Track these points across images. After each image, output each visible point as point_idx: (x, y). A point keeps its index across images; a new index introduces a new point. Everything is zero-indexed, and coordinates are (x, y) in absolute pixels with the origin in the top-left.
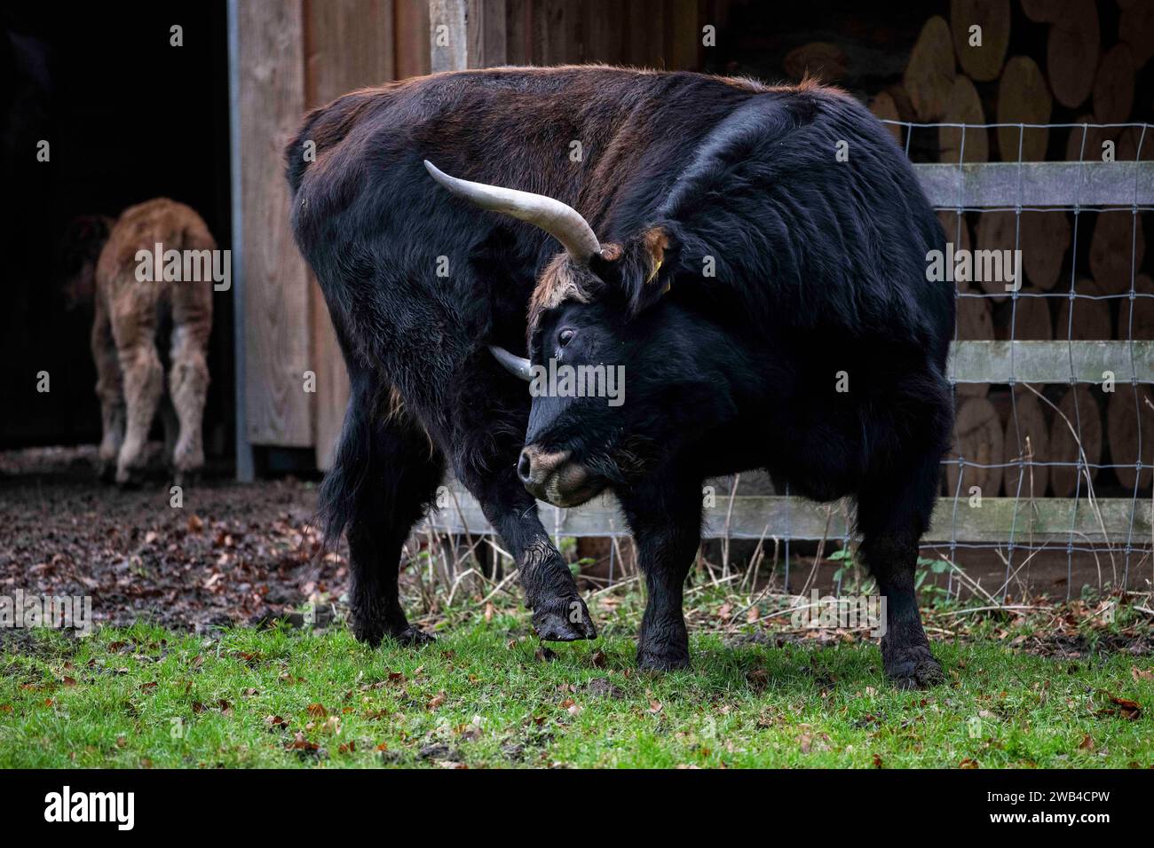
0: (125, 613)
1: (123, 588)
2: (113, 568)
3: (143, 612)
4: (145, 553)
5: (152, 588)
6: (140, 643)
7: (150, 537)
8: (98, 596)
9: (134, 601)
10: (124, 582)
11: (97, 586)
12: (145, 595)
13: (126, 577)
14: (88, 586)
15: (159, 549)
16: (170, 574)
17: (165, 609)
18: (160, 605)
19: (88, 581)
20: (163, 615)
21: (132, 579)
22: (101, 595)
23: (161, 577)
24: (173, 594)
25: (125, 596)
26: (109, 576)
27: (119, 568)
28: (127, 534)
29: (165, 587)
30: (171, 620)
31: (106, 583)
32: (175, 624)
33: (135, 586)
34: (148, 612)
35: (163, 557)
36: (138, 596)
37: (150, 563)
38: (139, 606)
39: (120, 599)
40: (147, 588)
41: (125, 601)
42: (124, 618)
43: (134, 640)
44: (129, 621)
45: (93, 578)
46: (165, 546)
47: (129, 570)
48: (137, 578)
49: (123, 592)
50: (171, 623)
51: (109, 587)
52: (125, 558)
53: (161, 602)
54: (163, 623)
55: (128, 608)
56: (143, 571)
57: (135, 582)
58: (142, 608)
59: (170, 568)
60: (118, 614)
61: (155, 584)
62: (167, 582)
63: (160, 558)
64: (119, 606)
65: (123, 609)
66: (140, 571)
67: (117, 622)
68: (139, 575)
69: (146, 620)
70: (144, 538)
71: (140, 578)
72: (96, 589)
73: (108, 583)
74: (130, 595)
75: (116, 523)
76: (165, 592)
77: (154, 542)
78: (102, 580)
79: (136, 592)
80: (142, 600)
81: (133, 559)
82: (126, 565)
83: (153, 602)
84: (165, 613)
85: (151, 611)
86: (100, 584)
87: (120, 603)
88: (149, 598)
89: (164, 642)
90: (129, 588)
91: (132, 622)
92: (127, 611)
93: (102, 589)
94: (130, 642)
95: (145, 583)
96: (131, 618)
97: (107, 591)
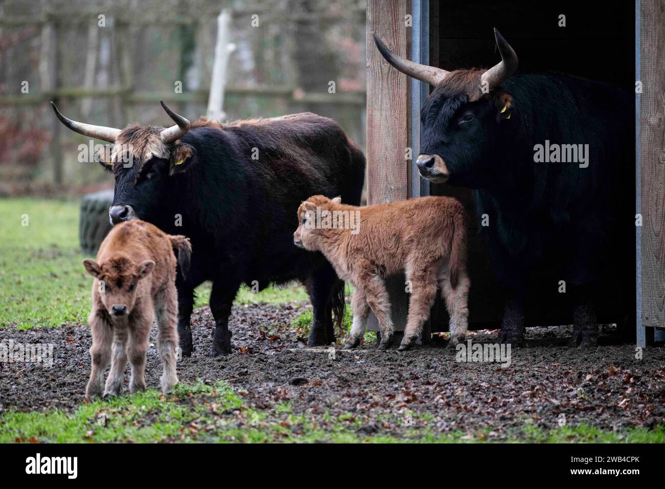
0: (574, 419)
1: (573, 405)
2: (568, 394)
3: (585, 419)
4: (585, 386)
5: (589, 406)
6: (583, 436)
7: (588, 377)
8: (560, 409)
9: (579, 412)
10: (574, 402)
11: (559, 404)
12: (586, 409)
13: (575, 399)
14: (554, 404)
15: (593, 384)
16: (599, 398)
17: (596, 418)
18: (594, 415)
19: (554, 401)
20: (595, 421)
21: (578, 400)
22: (561, 408)
23: (595, 399)
24: (601, 409)
25: (574, 409)
26: (566, 398)
27: (571, 394)
28: (575, 375)
29: (597, 405)
30: (600, 424)
31: (564, 403)
32: (602, 426)
33: (580, 404)
34: (587, 419)
35: (595, 388)
36: (582, 410)
37: (588, 392)
38: (582, 416)
39: (572, 411)
40: (587, 406)
41: (574, 412)
42: (574, 422)
43: (580, 435)
44: (576, 423)
45: (557, 399)
46: (597, 382)
47: (576, 395)
48: (582, 400)
49: (574, 407)
50: (600, 426)
51: (566, 404)
52: (574, 389)
53: (594, 413)
54: (596, 425)
55: (576, 416)
56: (585, 395)
57: (580, 402)
58: (584, 417)
59: (599, 395)
60: (570, 420)
61: (591, 403)
62: (597, 402)
63: (594, 389)
64: (572, 415)
65: (573, 417)
66: (583, 396)
67: (570, 424)
68: (582, 398)
69: (586, 423)
70: (585, 378)
71: (583, 400)
72: (559, 405)
73: (565, 402)
74: (577, 409)
75: (570, 369)
76: (597, 408)
77: (590, 380)
78: (562, 400)
79: (581, 408)
80: (584, 412)
81: (579, 389)
82: (575, 392)
83: (590, 413)
84: (596, 419)
85: (588, 418)
86: (560, 402)
87: (572, 414)
88: (588, 411)
89: (596, 436)
90: (577, 405)
91: (579, 424)
92: (576, 418)
93: (562, 406)
94: (577, 435)
95: (586, 403)
96: (578, 422)
97: (565, 407)
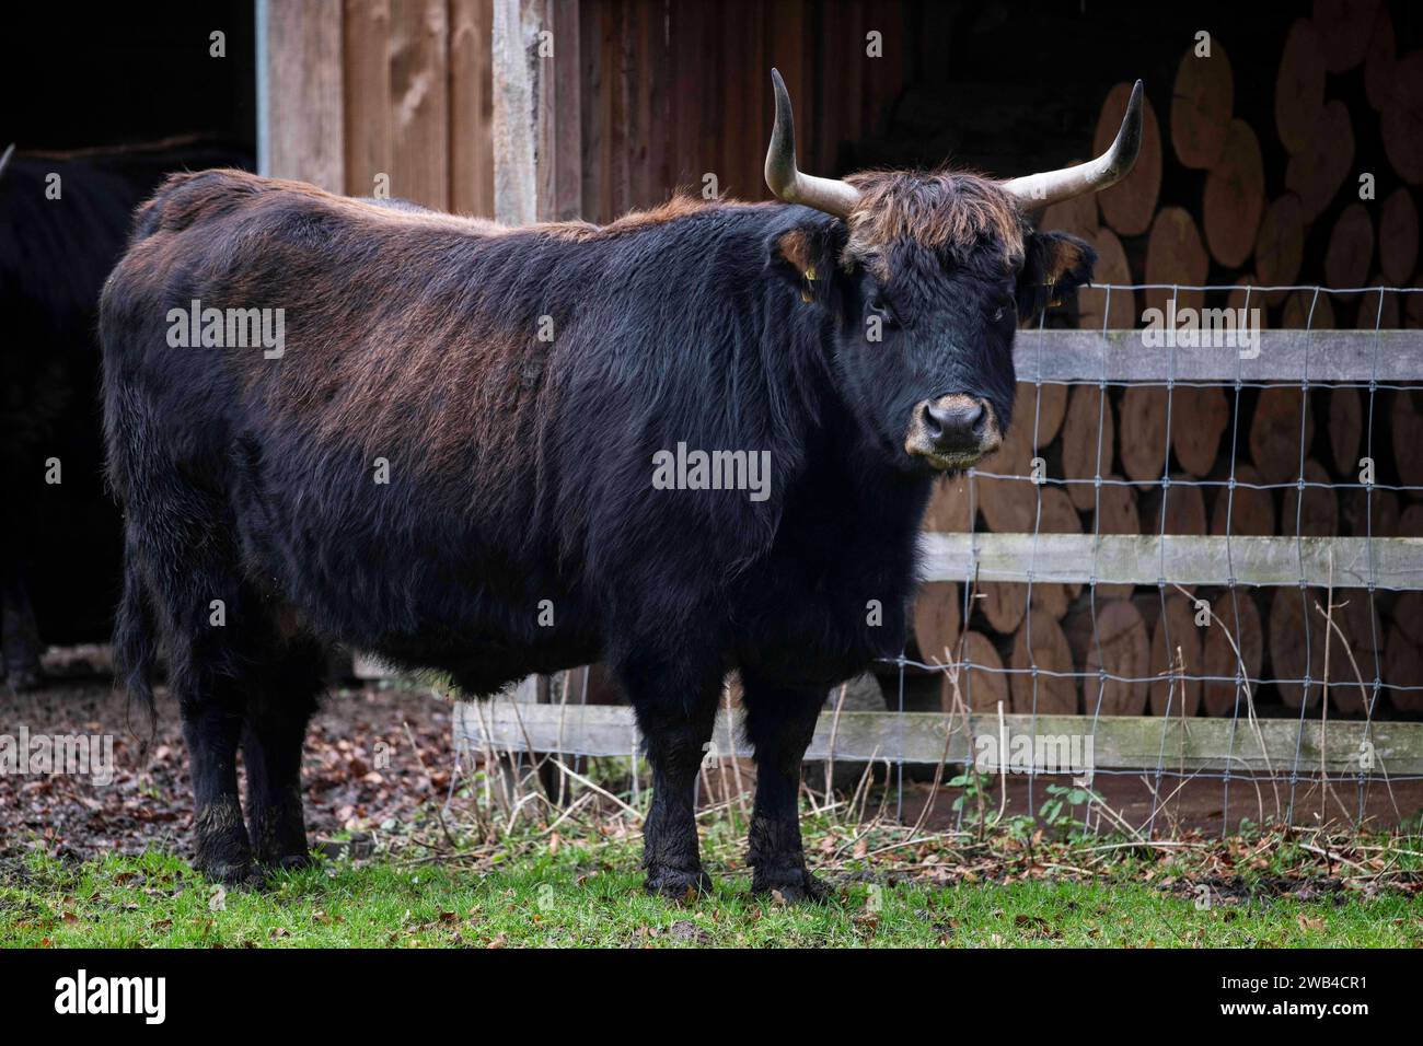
0: (132, 840)
1: (130, 810)
2: (119, 787)
3: (155, 839)
4: (156, 770)
5: (164, 811)
6: (152, 875)
7: (162, 752)
8: (102, 820)
9: (143, 826)
10: (132, 803)
11: (101, 808)
12: (156, 819)
13: (134, 798)
14: (90, 808)
15: (173, 767)
16: (185, 796)
17: (179, 836)
18: (173, 831)
19: (90, 802)
20: (177, 842)
21: (142, 801)
22: (105, 818)
23: (175, 798)
24: (188, 818)
25: (132, 819)
26: (114, 797)
27: (126, 787)
28: (135, 748)
29: (180, 810)
30: (187, 849)
31: (111, 805)
32: (191, 852)
33: (145, 808)
34: (159, 839)
35: (176, 775)
36: (148, 820)
37: (162, 783)
38: (149, 832)
39: (127, 823)
40: (159, 811)
41: (132, 826)
42: (132, 845)
43: (145, 871)
44: (137, 848)
45: (95, 798)
46: (180, 762)
47: (137, 790)
48: (148, 800)
49: (131, 815)
50: (186, 853)
51: (114, 809)
52: (132, 776)
53: (174, 827)
54: (177, 851)
55: (136, 834)
56: (154, 791)
57: (144, 804)
58: (152, 835)
59: (185, 789)
60: (124, 841)
61: (167, 806)
62: (181, 804)
63: (173, 777)
64: (126, 832)
65: (130, 835)
66: (150, 791)
67: (123, 850)
68: (149, 796)
69: (157, 848)
70: (155, 753)
71: (150, 799)
72: (99, 811)
73: (113, 805)
74: (139, 818)
75: (123, 735)
76: (179, 816)
77: (167, 758)
78: (106, 801)
79: (146, 815)
80: (153, 825)
81: (142, 777)
82: (133, 784)
83: (165, 827)
84: (179, 840)
85: (162, 837)
86: (103, 805)
87: (127, 828)
88: (161, 822)
89: (179, 874)
90: (138, 811)
91: (141, 851)
92: (136, 838)
93: (106, 812)
94: (140, 873)
95: (156, 805)
96: (140, 845)
97: (112, 815)
